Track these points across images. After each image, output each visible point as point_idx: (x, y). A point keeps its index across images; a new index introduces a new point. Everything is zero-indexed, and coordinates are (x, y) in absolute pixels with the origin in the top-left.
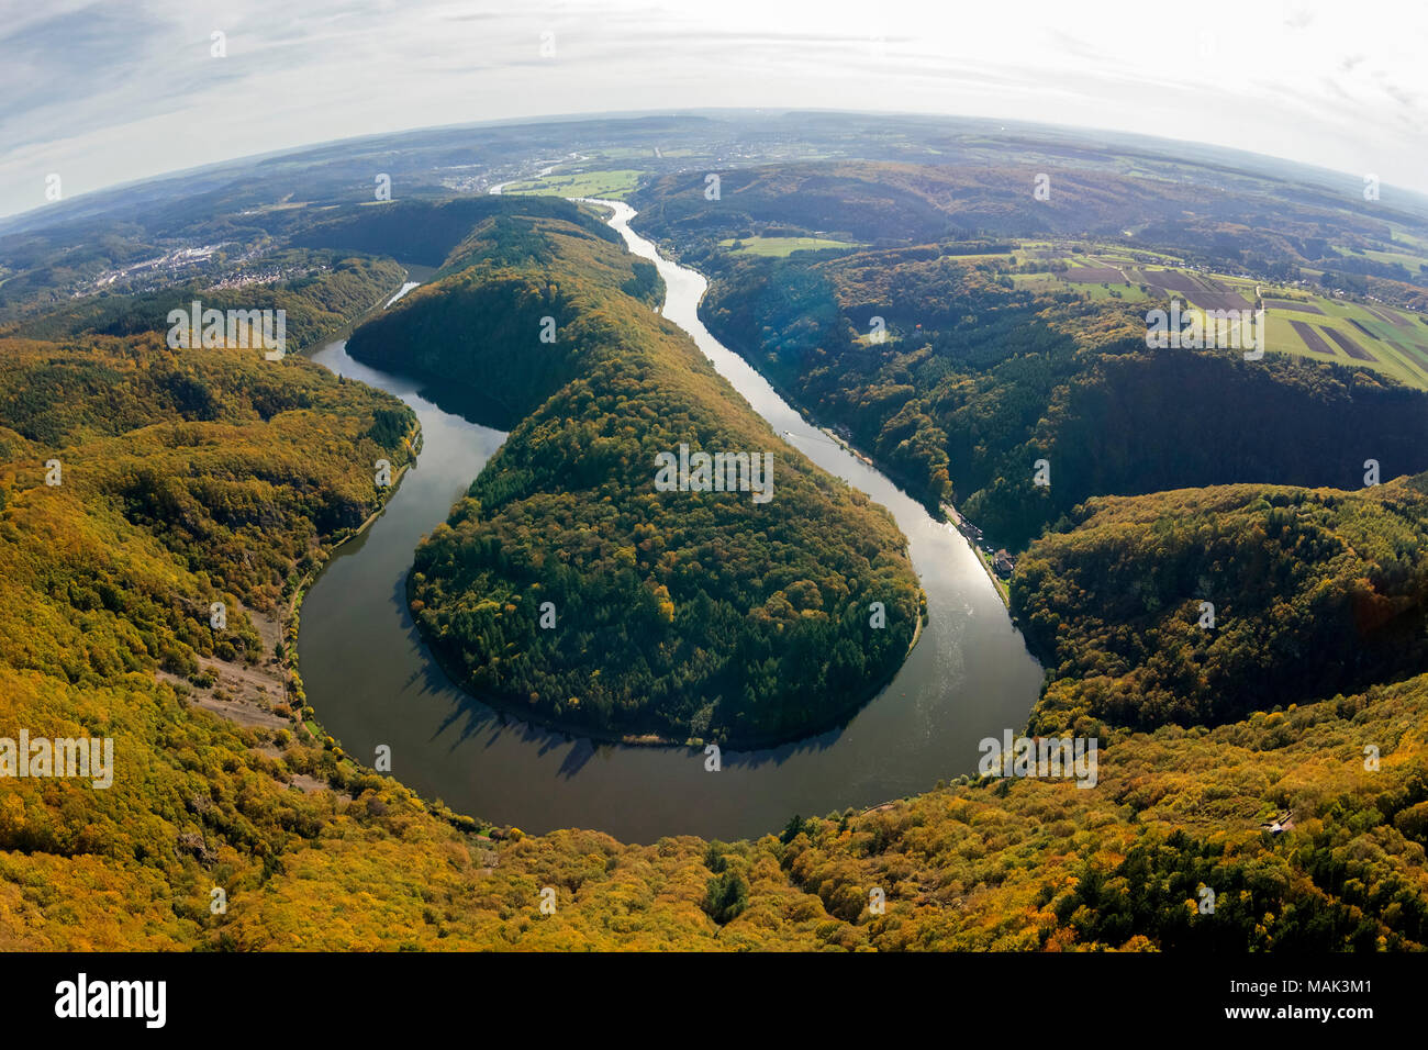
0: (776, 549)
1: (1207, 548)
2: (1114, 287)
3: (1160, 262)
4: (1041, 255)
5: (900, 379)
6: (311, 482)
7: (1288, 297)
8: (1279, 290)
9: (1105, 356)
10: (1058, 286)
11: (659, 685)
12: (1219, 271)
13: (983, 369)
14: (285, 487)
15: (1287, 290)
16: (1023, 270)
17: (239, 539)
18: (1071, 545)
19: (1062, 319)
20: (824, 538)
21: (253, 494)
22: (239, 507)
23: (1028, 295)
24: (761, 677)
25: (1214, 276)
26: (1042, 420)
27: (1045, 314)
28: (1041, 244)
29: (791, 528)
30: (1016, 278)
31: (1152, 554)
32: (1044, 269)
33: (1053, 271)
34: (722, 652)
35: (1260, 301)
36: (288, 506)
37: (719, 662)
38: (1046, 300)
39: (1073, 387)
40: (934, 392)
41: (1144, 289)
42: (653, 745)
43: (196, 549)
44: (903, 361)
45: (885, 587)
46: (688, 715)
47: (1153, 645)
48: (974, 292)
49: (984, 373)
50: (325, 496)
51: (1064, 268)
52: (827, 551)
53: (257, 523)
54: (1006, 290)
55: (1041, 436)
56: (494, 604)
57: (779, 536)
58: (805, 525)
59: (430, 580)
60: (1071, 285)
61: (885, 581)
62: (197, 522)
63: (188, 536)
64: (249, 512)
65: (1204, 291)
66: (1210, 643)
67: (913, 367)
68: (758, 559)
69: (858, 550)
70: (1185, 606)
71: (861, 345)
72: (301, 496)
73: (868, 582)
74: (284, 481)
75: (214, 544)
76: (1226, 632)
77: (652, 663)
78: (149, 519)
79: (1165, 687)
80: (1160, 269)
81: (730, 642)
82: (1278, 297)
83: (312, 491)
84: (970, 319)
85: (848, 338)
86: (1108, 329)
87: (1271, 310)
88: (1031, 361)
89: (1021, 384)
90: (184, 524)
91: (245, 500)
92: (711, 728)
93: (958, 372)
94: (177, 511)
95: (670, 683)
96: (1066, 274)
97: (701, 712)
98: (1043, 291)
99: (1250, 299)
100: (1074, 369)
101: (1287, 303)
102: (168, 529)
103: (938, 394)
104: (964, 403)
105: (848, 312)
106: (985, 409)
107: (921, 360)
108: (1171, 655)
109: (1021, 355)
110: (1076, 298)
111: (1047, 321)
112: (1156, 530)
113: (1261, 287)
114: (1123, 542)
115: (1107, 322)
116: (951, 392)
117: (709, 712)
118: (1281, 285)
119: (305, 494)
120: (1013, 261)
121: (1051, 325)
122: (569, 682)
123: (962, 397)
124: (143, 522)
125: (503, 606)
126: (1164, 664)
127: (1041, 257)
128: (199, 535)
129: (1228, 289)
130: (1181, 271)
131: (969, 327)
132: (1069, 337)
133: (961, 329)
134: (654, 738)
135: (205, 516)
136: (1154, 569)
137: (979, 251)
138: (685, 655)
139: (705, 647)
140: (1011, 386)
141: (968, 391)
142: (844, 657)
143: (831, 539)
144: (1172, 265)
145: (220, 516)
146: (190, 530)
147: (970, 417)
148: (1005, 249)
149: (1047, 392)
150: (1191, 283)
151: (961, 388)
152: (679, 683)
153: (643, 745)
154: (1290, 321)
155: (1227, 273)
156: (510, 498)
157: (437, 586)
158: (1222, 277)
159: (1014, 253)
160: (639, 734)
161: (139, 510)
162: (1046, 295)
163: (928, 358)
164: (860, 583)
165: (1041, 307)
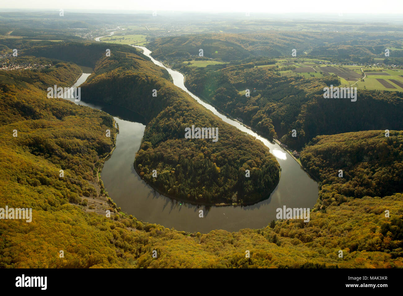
0: (240, 152)
1: (366, 148)
2: (311, 73)
3: (324, 63)
4: (285, 64)
5: (254, 105)
6: (92, 139)
7: (374, 71)
8: (370, 69)
9: (316, 96)
10: (294, 75)
11: (221, 189)
12: (345, 64)
13: (278, 101)
14: (85, 141)
15: (373, 68)
16: (282, 70)
17: (76, 158)
18: (318, 148)
19: (299, 85)
20: (252, 149)
21: (78, 143)
22: (74, 148)
23: (286, 78)
24: (248, 185)
25: (344, 66)
26: (300, 115)
27: (293, 83)
28: (284, 60)
29: (242, 146)
30: (281, 72)
31: (347, 150)
32: (288, 69)
33: (291, 69)
34: (235, 180)
35: (363, 74)
36: (87, 147)
37: (235, 182)
38: (292, 79)
39: (307, 105)
40: (265, 108)
41: (321, 73)
42: (224, 206)
43: (63, 162)
44: (254, 99)
45: (270, 161)
46: (231, 197)
47: (353, 175)
48: (270, 77)
49: (278, 102)
50: (98, 143)
51: (294, 68)
52: (254, 152)
53: (80, 153)
54: (279, 77)
55: (300, 119)
56: (167, 171)
57: (240, 148)
58: (246, 145)
59: (144, 165)
60: (298, 74)
61: (270, 159)
62: (61, 154)
63: (59, 158)
64: (77, 149)
65: (342, 72)
66: (373, 174)
67: (257, 101)
68: (237, 155)
69: (261, 152)
70: (361, 164)
71: (240, 95)
72: (91, 143)
73: (266, 160)
74: (84, 139)
75: (69, 160)
76: (378, 171)
77: (217, 183)
78: (42, 154)
79: (361, 186)
80: (325, 66)
81: (236, 177)
82: (370, 71)
83: (93, 142)
84: (270, 86)
85: (236, 93)
86: (315, 87)
87: (368, 76)
88: (292, 98)
89: (291, 105)
90: (56, 154)
91: (75, 145)
92: (238, 200)
93: (271, 102)
94: (53, 150)
95: (224, 188)
96: (295, 70)
97: (233, 196)
98: (290, 76)
99: (359, 73)
100: (307, 100)
101: (374, 73)
102: (50, 156)
103: (267, 108)
104: (274, 111)
105: (234, 85)
106: (282, 112)
107: (259, 99)
108: (361, 177)
109: (289, 96)
110: (301, 78)
111: (294, 86)
112: (346, 144)
113: (362, 68)
114: (335, 147)
115: (314, 85)
116: (270, 108)
117: (236, 196)
118: (370, 67)
119: (92, 143)
120: (277, 67)
121: (296, 87)
122: (197, 190)
123: (274, 109)
124: (39, 154)
125: (170, 171)
126: (359, 180)
127: (285, 65)
128: (62, 158)
129: (350, 70)
130: (332, 65)
131: (270, 88)
132: (303, 90)
133: (268, 89)
134: (223, 204)
135: (63, 151)
136: (348, 154)
137: (266, 64)
138: (225, 181)
139: (230, 178)
140: (288, 105)
141: (275, 107)
142: (268, 179)
143: (253, 149)
144: (328, 64)
145: (68, 151)
146: (59, 156)
147: (278, 115)
148: (274, 63)
149: (300, 107)
150: (337, 70)
151: (273, 106)
152: (227, 188)
153: (221, 206)
154: (376, 79)
155: (348, 64)
156: (160, 142)
157: (146, 167)
158: (347, 66)
159: (276, 64)
160: (220, 203)
161: (36, 151)
162: (292, 77)
163: (260, 98)
164: (264, 160)
165: (291, 81)
